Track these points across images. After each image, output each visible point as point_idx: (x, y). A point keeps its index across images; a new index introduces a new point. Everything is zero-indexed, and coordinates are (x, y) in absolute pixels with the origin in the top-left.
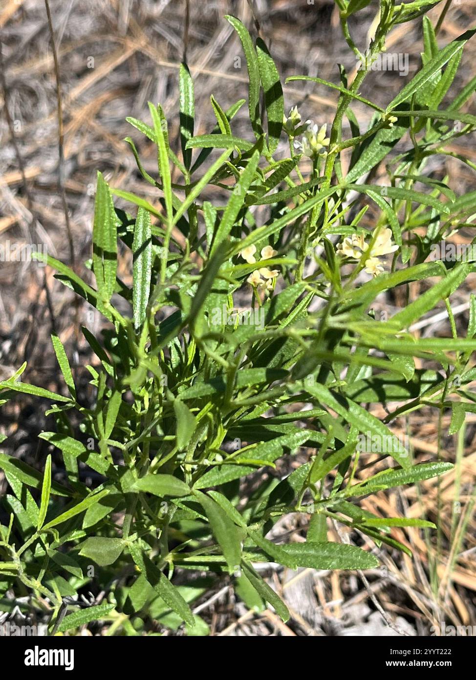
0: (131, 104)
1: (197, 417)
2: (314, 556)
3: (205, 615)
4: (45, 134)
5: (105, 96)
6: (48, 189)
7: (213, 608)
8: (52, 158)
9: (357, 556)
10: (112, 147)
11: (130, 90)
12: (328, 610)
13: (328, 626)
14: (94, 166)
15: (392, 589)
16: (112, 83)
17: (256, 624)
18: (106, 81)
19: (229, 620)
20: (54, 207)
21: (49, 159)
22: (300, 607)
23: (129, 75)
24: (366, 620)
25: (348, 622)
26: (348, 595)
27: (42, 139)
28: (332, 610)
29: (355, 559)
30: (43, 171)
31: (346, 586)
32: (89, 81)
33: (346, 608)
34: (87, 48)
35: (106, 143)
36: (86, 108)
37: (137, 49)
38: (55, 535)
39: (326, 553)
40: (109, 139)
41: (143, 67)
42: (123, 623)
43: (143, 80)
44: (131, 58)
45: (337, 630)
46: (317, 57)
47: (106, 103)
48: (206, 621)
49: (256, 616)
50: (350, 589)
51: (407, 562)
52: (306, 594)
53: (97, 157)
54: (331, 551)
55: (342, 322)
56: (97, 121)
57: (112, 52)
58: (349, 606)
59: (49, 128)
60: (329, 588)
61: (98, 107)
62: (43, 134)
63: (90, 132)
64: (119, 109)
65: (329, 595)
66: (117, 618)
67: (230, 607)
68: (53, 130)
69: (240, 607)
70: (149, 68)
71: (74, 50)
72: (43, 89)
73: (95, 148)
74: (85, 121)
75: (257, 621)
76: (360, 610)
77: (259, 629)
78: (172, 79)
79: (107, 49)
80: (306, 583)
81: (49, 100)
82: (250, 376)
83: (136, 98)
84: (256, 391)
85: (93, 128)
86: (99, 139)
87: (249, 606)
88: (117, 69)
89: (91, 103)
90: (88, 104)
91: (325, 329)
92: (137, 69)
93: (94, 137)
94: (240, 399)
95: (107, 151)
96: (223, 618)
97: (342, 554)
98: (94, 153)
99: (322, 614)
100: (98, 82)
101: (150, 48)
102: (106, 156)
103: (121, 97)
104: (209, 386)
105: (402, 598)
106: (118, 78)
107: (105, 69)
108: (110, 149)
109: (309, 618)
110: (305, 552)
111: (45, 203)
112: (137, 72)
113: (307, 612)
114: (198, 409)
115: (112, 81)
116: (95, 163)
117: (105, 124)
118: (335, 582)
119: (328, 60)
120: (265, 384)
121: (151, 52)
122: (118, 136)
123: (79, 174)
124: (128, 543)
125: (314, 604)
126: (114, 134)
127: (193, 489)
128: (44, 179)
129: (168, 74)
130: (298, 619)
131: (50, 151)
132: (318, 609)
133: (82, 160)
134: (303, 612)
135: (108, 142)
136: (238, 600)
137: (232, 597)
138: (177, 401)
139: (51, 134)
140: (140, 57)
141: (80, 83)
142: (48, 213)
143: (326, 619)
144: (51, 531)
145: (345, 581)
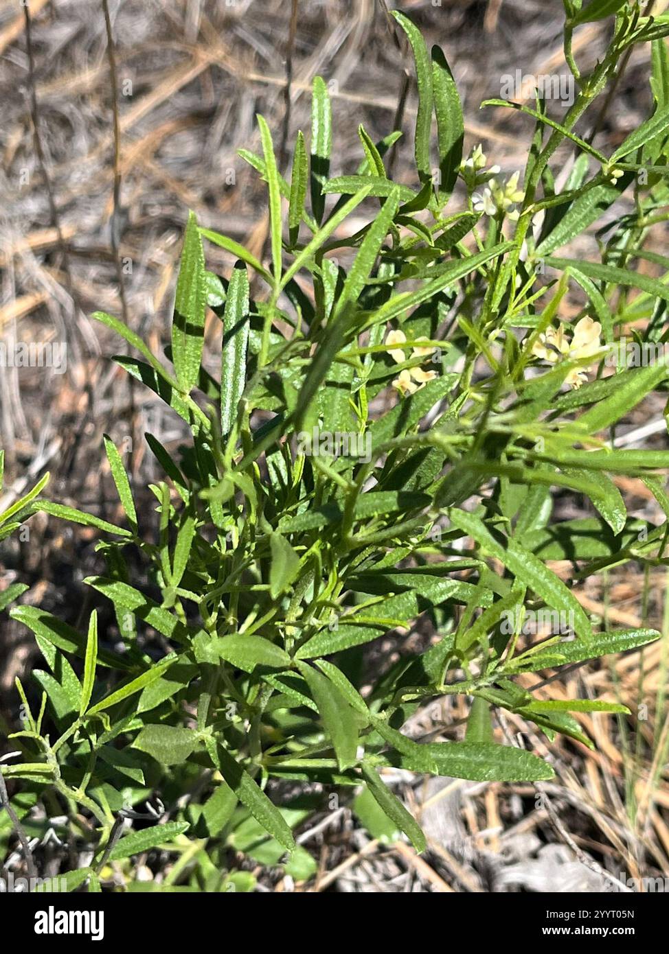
0: (204, 138)
1: (303, 558)
2: (464, 762)
3: (311, 847)
4: (83, 180)
5: (167, 126)
6: (87, 255)
7: (321, 837)
8: (92, 212)
9: (524, 763)
10: (177, 199)
11: (202, 119)
12: (482, 841)
13: (481, 863)
14: (151, 224)
15: (571, 813)
16: (177, 109)
17: (382, 859)
18: (169, 105)
19: (344, 854)
20: (95, 281)
21: (89, 214)
22: (443, 836)
23: (201, 98)
24: (534, 856)
25: (509, 858)
26: (509, 821)
27: (79, 186)
28: (487, 842)
29: (521, 766)
30: (80, 231)
31: (506, 809)
32: (145, 105)
33: (507, 839)
34: (141, 61)
35: (169, 191)
36: (141, 144)
37: (212, 62)
38: (104, 721)
39: (481, 758)
40: (173, 187)
41: (219, 86)
42: (196, 855)
43: (220, 104)
44: (203, 73)
45: (495, 869)
46: (464, 74)
47: (169, 137)
48: (312, 854)
49: (382, 848)
50: (511, 813)
51: (591, 774)
52: (452, 818)
53: (156, 212)
54: (488, 755)
55: (505, 424)
56: (157, 162)
57: (177, 65)
58: (511, 836)
59: (88, 171)
60: (482, 812)
61: (158, 143)
62: (80, 179)
63: (146, 177)
64: (188, 145)
65: (483, 821)
66: (188, 847)
67: (345, 836)
68: (94, 174)
69: (359, 835)
70: (229, 89)
71: (123, 62)
72: (81, 118)
73: (153, 200)
74: (139, 162)
75: (383, 855)
76: (527, 841)
77: (386, 867)
78: (262, 103)
79: (170, 62)
80: (451, 804)
81: (89, 132)
82: (377, 501)
83: (211, 130)
84: (385, 523)
85: (150, 172)
86: (158, 186)
87: (373, 834)
88: (183, 90)
89: (147, 137)
90: (142, 138)
91: (484, 432)
92: (212, 89)
93: (153, 183)
94: (363, 534)
95: (171, 204)
96: (336, 852)
97: (503, 760)
98: (152, 206)
99: (474, 847)
100: (158, 108)
101: (230, 60)
102: (168, 211)
103: (189, 128)
104: (320, 515)
105: (584, 826)
106: (185, 102)
107: (166, 89)
108: (174, 201)
109: (456, 851)
110: (452, 755)
111: (83, 275)
112: (212, 93)
113: (453, 844)
114: (304, 548)
115: (177, 106)
116: (152, 220)
117: (166, 166)
118: (491, 803)
119: (479, 78)
120: (398, 513)
121: (231, 66)
122: (186, 183)
123: (131, 236)
124: (205, 736)
125: (462, 832)
126: (180, 180)
127: (295, 658)
128: (81, 242)
129: (255, 97)
130: (441, 852)
131: (90, 203)
132: (468, 839)
133: (135, 216)
134: (447, 843)
135: (171, 190)
136: (356, 824)
137: (349, 822)
138: (276, 535)
139: (92, 178)
140: (215, 72)
141: (132, 109)
142: (87, 290)
143: (478, 854)
144: (98, 715)
145: (505, 803)
